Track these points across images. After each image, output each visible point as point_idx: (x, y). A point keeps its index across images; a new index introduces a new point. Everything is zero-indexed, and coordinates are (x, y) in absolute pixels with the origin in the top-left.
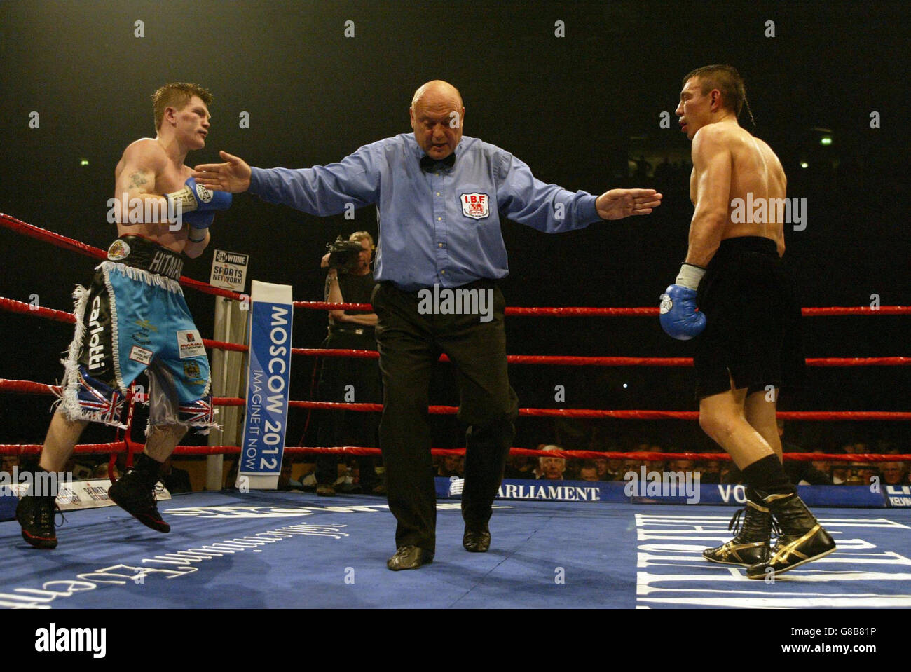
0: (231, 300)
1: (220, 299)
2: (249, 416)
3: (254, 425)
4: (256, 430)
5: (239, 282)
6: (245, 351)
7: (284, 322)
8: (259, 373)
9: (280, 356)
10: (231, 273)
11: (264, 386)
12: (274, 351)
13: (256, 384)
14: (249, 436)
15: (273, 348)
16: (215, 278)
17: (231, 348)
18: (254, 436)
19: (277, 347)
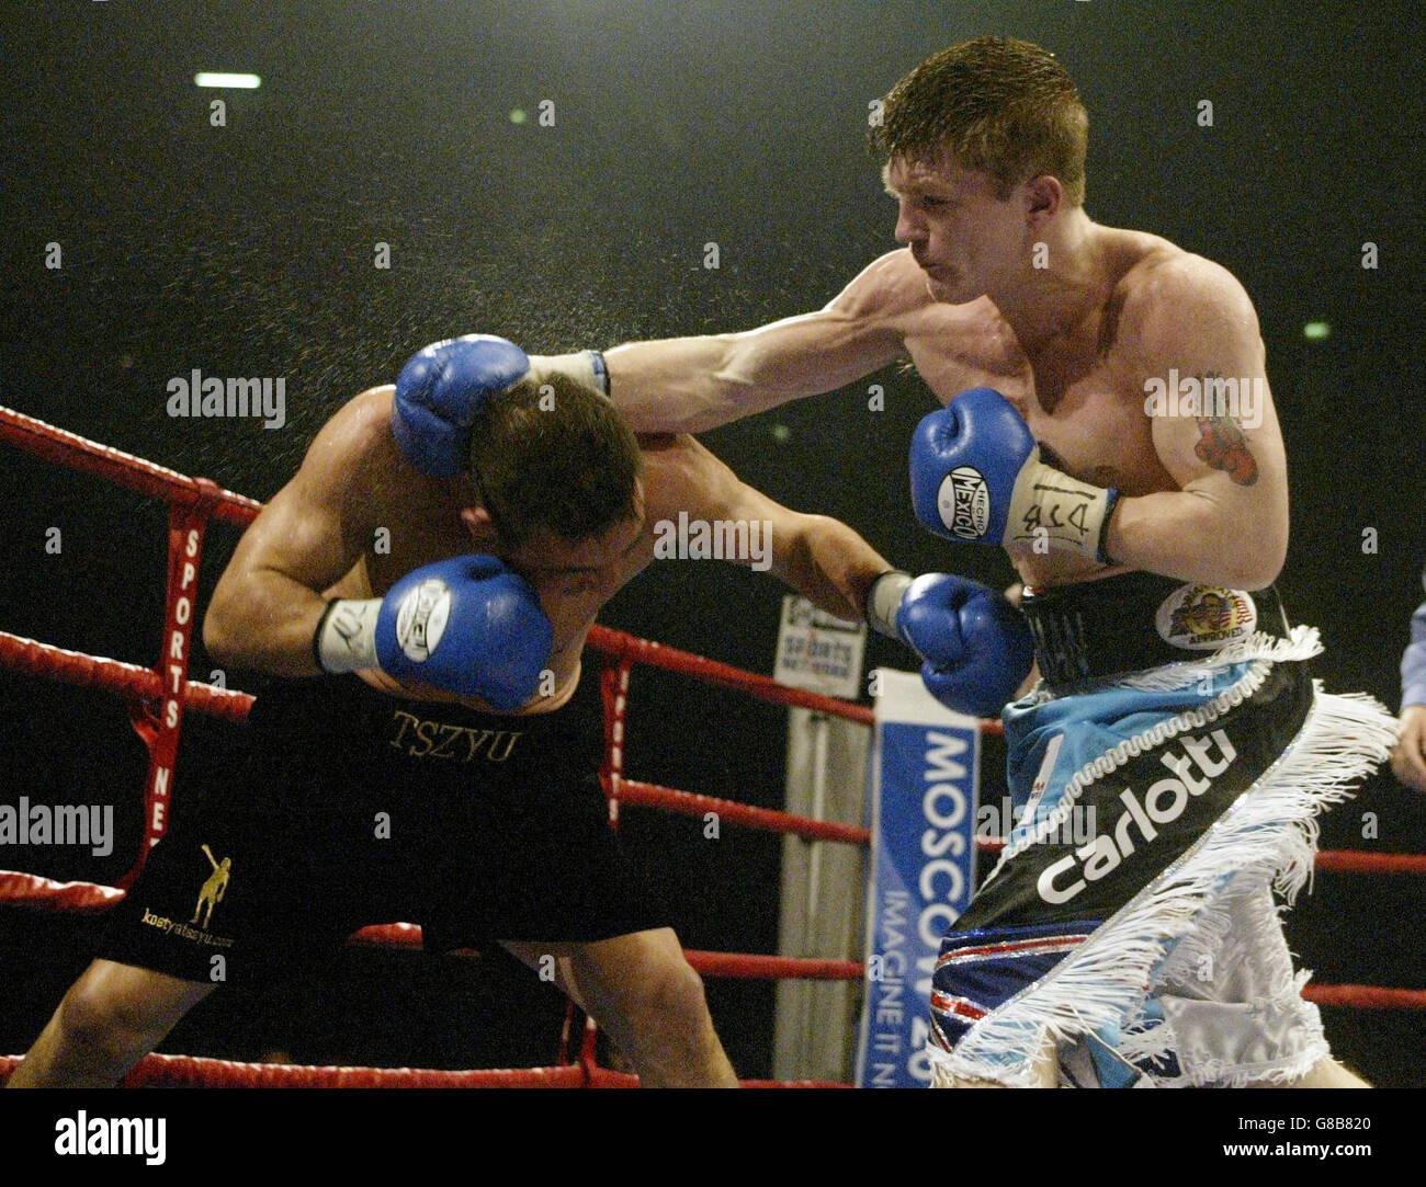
0: (826, 719)
1: (800, 716)
2: (875, 1007)
3: (886, 1029)
4: (891, 1043)
5: (845, 674)
6: (864, 844)
7: (957, 771)
8: (899, 898)
9: (948, 855)
10: (826, 649)
11: (910, 931)
12: (936, 842)
13: (893, 927)
14: (874, 1056)
15: (929, 836)
16: (790, 664)
17: (829, 834)
18: (887, 1057)
19: (941, 833)
